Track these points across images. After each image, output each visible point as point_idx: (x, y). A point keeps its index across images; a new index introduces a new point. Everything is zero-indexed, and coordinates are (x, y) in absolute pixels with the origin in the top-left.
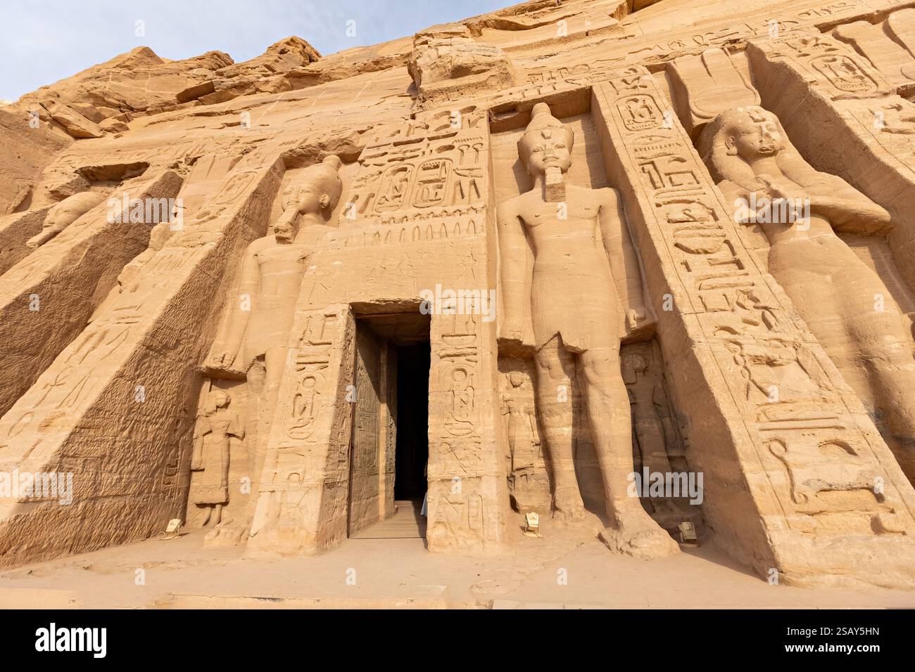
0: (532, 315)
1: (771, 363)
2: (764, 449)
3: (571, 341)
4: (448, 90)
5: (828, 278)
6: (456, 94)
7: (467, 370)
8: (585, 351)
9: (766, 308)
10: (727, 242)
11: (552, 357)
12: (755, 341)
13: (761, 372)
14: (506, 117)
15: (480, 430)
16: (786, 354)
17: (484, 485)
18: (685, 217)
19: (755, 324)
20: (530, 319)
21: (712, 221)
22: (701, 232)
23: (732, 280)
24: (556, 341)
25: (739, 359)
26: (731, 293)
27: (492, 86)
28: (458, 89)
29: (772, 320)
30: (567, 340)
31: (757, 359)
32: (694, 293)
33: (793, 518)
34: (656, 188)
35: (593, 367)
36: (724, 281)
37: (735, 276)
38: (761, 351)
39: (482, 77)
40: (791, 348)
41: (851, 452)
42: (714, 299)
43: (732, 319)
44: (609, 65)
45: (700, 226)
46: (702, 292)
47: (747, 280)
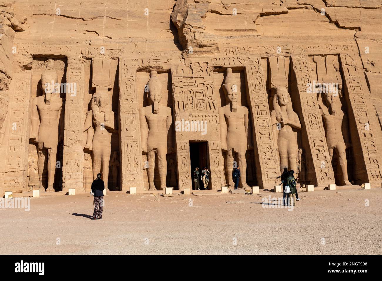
0: (227, 143)
1: (270, 159)
2: (265, 173)
3: (236, 150)
4: (197, 51)
5: (287, 140)
6: (200, 53)
7: (217, 157)
8: (239, 153)
9: (272, 149)
10: (269, 133)
11: (231, 153)
12: (269, 155)
13: (268, 161)
14: (218, 69)
15: (220, 169)
16: (272, 158)
17: (221, 179)
18: (263, 125)
19: (269, 152)
20: (226, 143)
21: (267, 127)
22: (265, 129)
23: (268, 142)
24: (232, 150)
25: (265, 158)
26: (267, 145)
27: (212, 52)
28: (201, 52)
29: (272, 152)
30: (235, 150)
31: (268, 159)
32: (261, 144)
33: (267, 181)
34: (258, 115)
35: (240, 157)
36: (266, 142)
37: (269, 142)
38: (269, 157)
39: (210, 49)
40: (273, 157)
41: (276, 173)
42: (264, 146)
43: (266, 151)
44: (251, 50)
45: (265, 128)
46: (262, 145)
47: (270, 142)
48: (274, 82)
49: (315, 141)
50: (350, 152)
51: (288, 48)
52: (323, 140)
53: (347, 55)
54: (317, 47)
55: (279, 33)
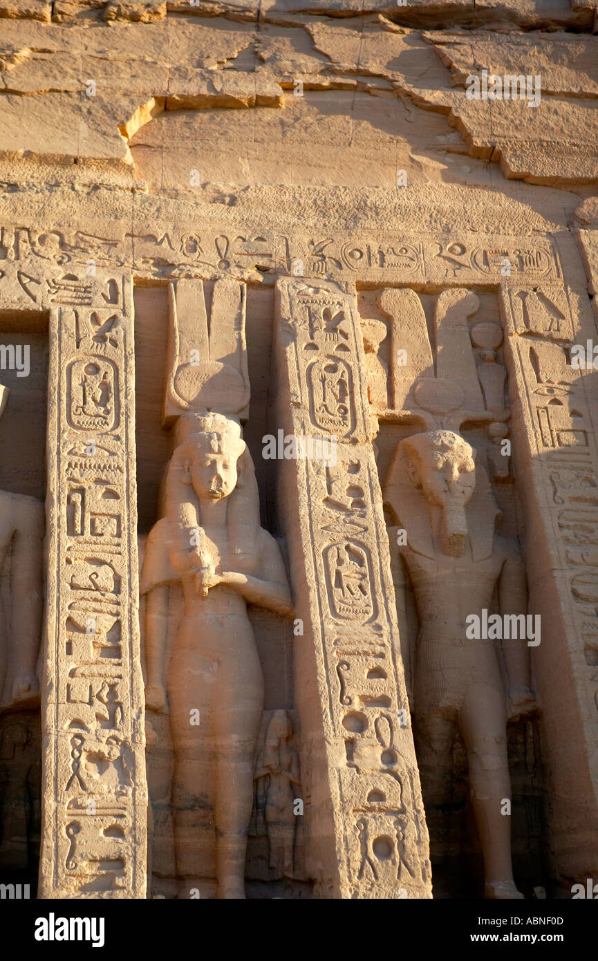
1: (100, 758)
2: (64, 830)
9: (120, 705)
10: (119, 622)
12: (97, 736)
18: (89, 584)
19: (103, 719)
21: (112, 595)
22: (98, 604)
23: (104, 669)
25: (77, 752)
26: (98, 683)
29: (119, 720)
31: (91, 754)
32: (66, 678)
34: (73, 533)
36: (97, 669)
37: (110, 667)
38: (96, 748)
40: (120, 746)
41: (122, 835)
42: (81, 690)
43: (87, 715)
44: (92, 247)
45: (100, 597)
46: (73, 681)
47: (116, 671)
48: (182, 391)
49: (346, 674)
50: (530, 740)
51: (265, 247)
52: (390, 671)
53: (531, 292)
54: (397, 251)
55: (232, 184)
